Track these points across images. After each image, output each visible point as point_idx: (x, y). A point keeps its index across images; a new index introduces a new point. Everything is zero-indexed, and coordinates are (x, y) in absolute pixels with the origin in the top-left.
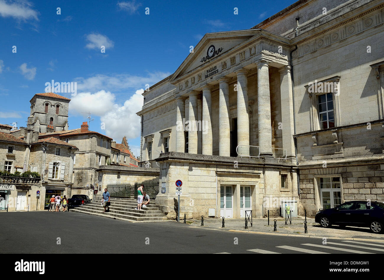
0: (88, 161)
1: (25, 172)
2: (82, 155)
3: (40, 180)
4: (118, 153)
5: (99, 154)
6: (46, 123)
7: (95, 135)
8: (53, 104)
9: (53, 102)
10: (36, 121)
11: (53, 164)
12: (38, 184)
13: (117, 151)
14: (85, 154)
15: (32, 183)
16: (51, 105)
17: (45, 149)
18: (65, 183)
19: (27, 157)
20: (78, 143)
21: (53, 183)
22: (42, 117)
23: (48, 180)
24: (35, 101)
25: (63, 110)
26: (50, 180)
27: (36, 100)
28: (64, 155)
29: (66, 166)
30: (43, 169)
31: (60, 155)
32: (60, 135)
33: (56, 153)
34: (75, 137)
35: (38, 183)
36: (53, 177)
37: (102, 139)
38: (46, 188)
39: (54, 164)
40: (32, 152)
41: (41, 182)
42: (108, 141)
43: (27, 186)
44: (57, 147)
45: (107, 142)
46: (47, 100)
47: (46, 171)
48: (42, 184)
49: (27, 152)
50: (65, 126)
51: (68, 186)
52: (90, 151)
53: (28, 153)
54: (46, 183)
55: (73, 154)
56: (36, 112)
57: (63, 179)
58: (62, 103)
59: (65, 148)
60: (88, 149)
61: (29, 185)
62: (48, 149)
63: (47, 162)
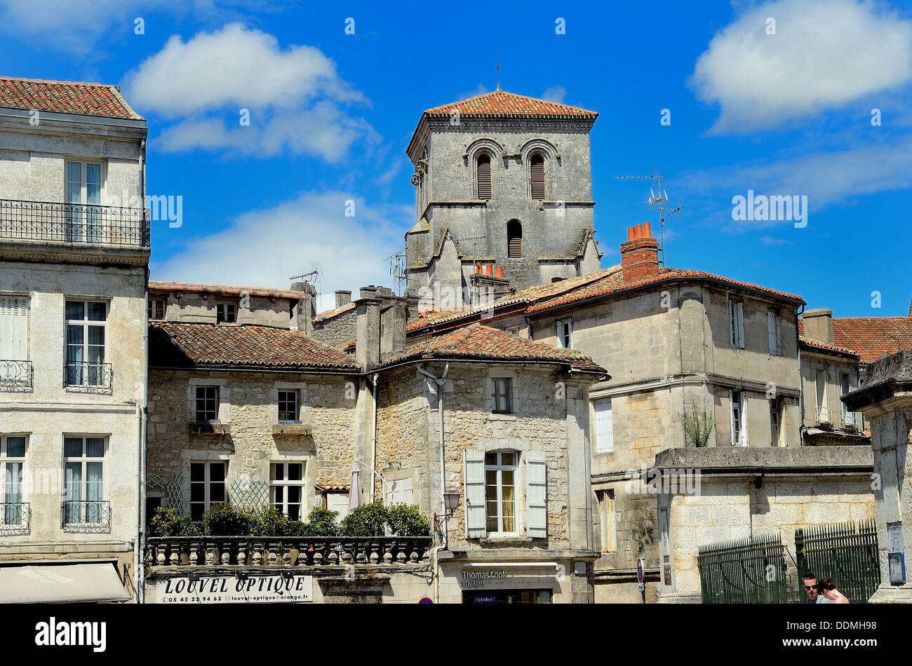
0: (674, 427)
1: (357, 512)
2: (641, 399)
3: (428, 543)
4: (846, 370)
5: (726, 388)
6: (489, 252)
7: (696, 290)
8: (512, 151)
9: (511, 141)
10: (440, 247)
11: (482, 457)
12: (422, 563)
13: (837, 364)
14: (657, 393)
15: (394, 559)
16: (506, 158)
17: (439, 388)
18: (557, 555)
19: (366, 436)
20: (617, 337)
21: (491, 556)
22: (466, 221)
23: (469, 539)
24: (426, 151)
25: (563, 172)
26: (476, 540)
27: (427, 138)
28: (534, 410)
29: (554, 465)
30: (439, 487)
31: (515, 409)
32: (531, 309)
33: (491, 402)
34: (598, 309)
35: (420, 558)
36: (492, 527)
37: (740, 305)
38: (462, 584)
39: (490, 457)
40: (384, 406)
41: (433, 553)
42: (778, 313)
43: (371, 579)
44: (497, 371)
45: (770, 320)
46: (482, 135)
47: (452, 498)
48: (441, 562)
49: (364, 410)
50: (582, 257)
51: (571, 564)
52: (676, 377)
53: (367, 412)
54: (460, 556)
55: (578, 401)
56: (435, 204)
57: (542, 534)
58: (553, 138)
59: (538, 373)
60: (668, 368)
61: (380, 571)
62: (449, 387)
63: (454, 454)
